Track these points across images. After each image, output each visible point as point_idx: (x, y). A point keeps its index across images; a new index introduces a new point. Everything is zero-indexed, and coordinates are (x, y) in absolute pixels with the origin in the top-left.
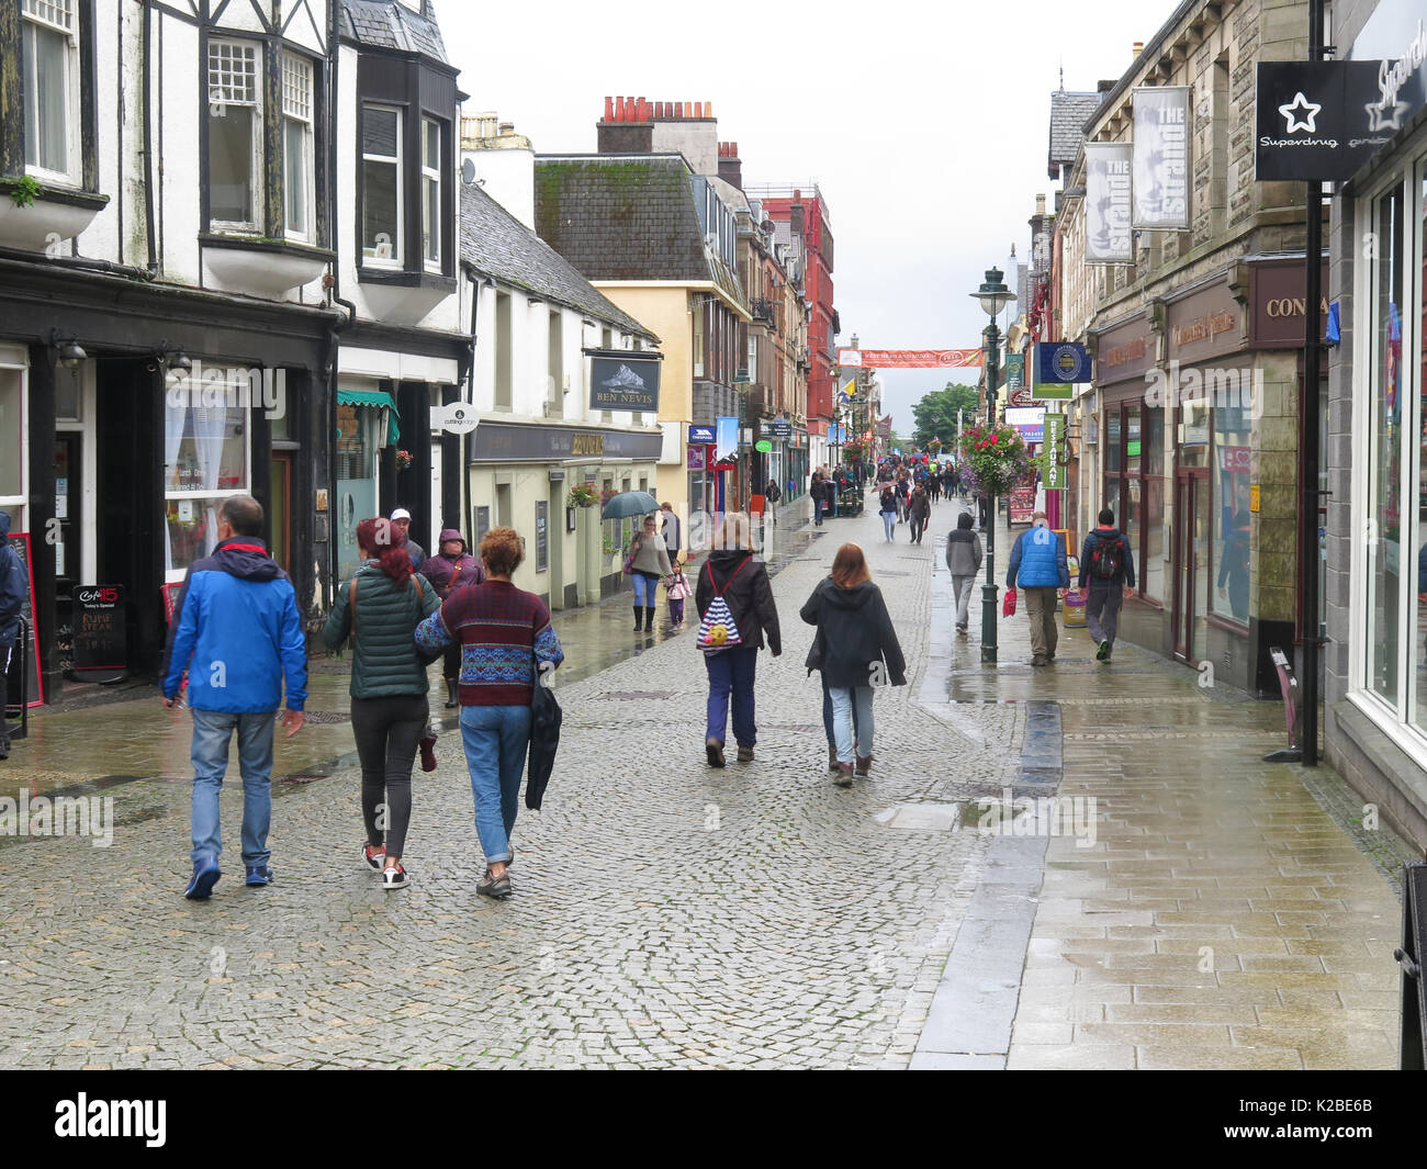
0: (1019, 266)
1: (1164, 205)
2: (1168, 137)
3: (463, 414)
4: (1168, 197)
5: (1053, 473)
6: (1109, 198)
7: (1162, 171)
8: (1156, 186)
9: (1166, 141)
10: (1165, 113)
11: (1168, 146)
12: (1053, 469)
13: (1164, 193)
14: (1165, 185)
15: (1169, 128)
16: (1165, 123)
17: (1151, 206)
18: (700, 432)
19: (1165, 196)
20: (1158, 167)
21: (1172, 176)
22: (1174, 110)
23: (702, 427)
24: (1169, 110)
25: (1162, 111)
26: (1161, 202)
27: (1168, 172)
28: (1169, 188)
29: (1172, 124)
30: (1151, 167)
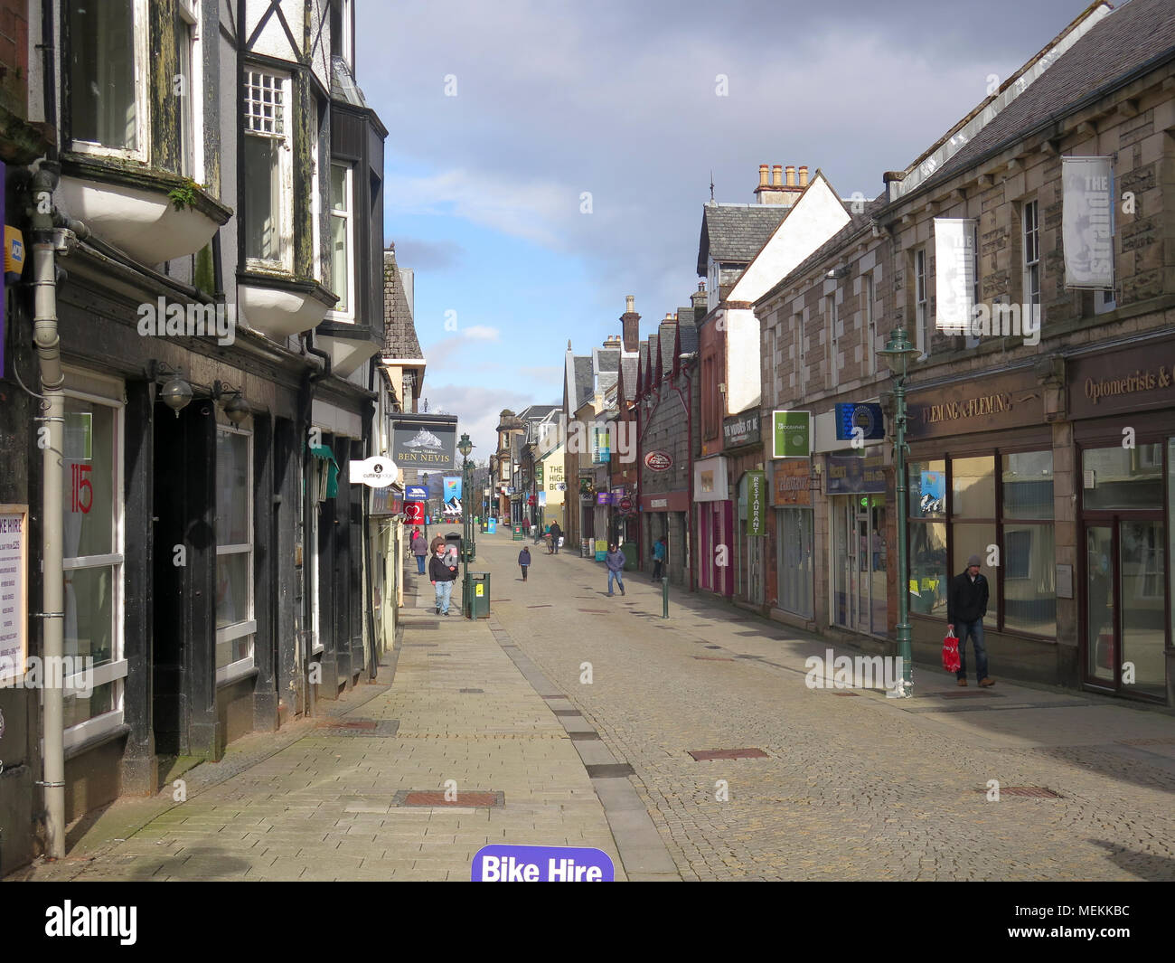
0: (575, 358)
1: (1092, 265)
2: (1095, 203)
3: (381, 468)
4: (1096, 259)
5: (756, 522)
6: (956, 269)
7: (1089, 234)
8: (1085, 248)
9: (1092, 207)
10: (1091, 181)
11: (1094, 211)
12: (756, 519)
13: (1092, 255)
14: (1092, 247)
15: (1095, 195)
16: (1091, 190)
17: (1080, 267)
18: (415, 491)
19: (1093, 258)
20: (1085, 232)
21: (1099, 239)
22: (1099, 178)
23: (416, 487)
24: (1094, 179)
25: (1088, 179)
26: (1090, 262)
27: (1095, 235)
28: (1096, 250)
29: (1097, 191)
30: (1079, 231)
